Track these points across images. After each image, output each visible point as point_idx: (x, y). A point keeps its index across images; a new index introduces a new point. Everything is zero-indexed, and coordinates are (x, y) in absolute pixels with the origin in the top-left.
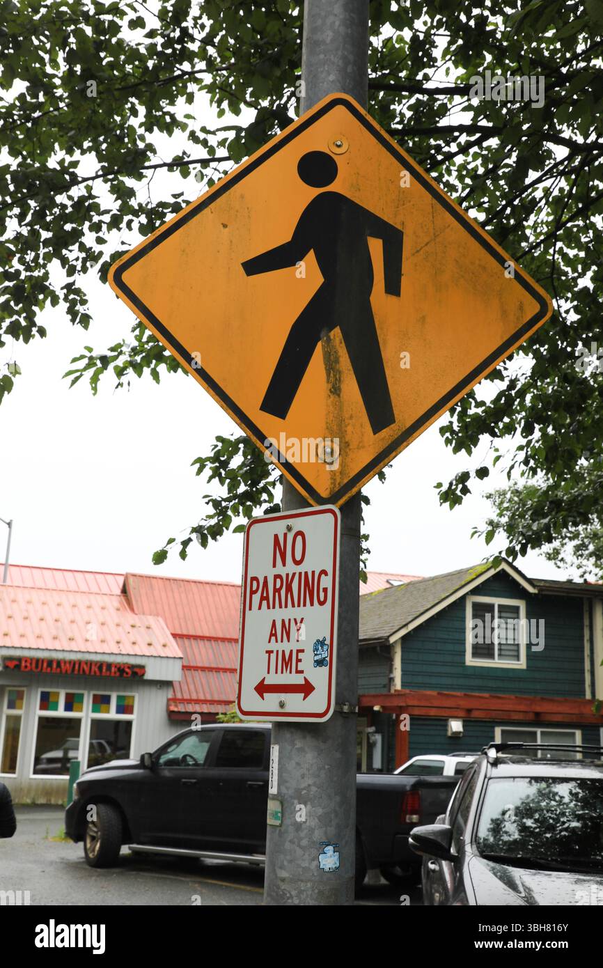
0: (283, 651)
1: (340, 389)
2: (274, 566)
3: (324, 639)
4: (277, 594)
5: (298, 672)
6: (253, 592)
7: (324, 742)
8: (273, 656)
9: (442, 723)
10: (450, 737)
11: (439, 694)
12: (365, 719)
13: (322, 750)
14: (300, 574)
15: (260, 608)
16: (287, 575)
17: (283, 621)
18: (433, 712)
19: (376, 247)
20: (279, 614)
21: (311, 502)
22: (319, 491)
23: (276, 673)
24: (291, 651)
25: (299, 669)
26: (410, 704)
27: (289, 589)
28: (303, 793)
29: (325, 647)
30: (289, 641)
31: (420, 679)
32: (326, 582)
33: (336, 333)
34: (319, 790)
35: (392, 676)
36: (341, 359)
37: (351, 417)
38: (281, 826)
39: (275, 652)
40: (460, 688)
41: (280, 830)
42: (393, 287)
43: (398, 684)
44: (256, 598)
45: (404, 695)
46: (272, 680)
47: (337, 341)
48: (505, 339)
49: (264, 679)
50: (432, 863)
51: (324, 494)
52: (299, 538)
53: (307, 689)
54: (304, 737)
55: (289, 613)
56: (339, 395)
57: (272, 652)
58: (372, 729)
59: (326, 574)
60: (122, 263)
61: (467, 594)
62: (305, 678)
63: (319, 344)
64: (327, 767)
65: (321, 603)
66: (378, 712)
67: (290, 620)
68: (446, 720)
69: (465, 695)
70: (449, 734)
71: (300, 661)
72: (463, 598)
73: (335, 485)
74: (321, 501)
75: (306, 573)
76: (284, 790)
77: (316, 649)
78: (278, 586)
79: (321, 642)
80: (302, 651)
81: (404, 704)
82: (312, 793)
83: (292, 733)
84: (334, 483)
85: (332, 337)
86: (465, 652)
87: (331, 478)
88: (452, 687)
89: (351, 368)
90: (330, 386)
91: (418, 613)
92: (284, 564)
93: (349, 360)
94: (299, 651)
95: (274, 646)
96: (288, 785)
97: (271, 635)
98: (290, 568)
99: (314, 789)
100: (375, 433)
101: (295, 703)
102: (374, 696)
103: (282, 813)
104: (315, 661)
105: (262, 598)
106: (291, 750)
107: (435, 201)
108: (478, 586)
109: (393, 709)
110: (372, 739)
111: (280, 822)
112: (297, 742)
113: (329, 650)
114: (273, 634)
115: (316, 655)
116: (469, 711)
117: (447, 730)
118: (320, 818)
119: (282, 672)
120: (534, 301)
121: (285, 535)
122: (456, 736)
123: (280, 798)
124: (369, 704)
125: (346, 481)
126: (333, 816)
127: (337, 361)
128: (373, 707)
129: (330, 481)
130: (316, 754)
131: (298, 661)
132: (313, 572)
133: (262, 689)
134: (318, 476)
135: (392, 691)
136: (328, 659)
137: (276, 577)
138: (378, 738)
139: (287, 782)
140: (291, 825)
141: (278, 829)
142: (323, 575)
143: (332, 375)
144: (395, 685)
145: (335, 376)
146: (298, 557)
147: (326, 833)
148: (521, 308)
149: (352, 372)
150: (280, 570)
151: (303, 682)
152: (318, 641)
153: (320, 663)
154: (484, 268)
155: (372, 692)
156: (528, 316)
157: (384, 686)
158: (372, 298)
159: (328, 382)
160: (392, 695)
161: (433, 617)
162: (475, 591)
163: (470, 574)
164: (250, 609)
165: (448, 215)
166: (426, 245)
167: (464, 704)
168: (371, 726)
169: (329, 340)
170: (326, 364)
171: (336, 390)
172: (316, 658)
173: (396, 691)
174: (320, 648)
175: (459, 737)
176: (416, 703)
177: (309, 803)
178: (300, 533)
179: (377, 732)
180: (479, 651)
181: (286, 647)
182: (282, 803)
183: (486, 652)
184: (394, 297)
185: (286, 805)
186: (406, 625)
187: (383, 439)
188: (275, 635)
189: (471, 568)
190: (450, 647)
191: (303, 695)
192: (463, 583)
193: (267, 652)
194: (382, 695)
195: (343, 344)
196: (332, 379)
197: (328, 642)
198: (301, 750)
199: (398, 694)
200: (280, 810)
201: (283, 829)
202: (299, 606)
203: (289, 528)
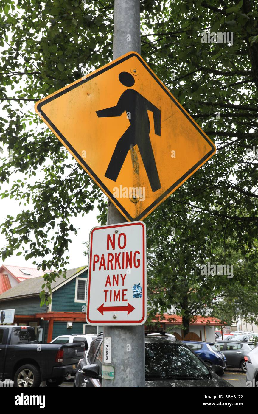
0: (115, 291)
1: (138, 171)
2: (108, 249)
3: (139, 284)
4: (110, 263)
5: (123, 300)
6: (95, 262)
7: (135, 335)
8: (108, 293)
9: (65, 323)
10: (68, 328)
11: (65, 313)
12: (37, 323)
13: (134, 339)
14: (123, 253)
15: (100, 269)
16: (116, 254)
17: (114, 276)
18: (62, 320)
19: (150, 114)
20: (111, 273)
21: (128, 220)
22: (131, 215)
23: (111, 301)
24: (119, 291)
25: (124, 299)
26: (55, 317)
27: (117, 260)
28: (125, 362)
29: (140, 288)
30: (118, 285)
31: (58, 308)
32: (139, 257)
33: (136, 147)
34: (133, 360)
35: (48, 306)
36: (138, 159)
37: (143, 184)
38: (114, 380)
39: (109, 291)
40: (72, 310)
41: (113, 382)
42: (158, 132)
43: (50, 310)
44: (97, 265)
45: (53, 313)
46: (107, 304)
47: (137, 150)
48: (201, 159)
49: (103, 304)
50: (86, 380)
51: (133, 217)
52: (122, 237)
53: (130, 309)
54: (126, 333)
55: (118, 272)
56: (138, 174)
57: (108, 291)
58: (39, 326)
59: (139, 253)
60: (41, 102)
61: (77, 277)
62: (128, 303)
63: (129, 151)
64: (136, 348)
65: (137, 267)
66: (42, 320)
67: (118, 275)
68: (67, 322)
69: (74, 313)
70: (67, 327)
71: (125, 295)
72: (75, 278)
73: (138, 213)
74: (132, 220)
75: (127, 253)
76: (115, 361)
77: (134, 289)
78: (110, 258)
79: (137, 286)
80: (126, 290)
81: (53, 317)
82: (130, 361)
83: (119, 331)
84: (137, 212)
85: (134, 149)
86: (74, 297)
87: (136, 210)
88: (69, 310)
89: (142, 162)
90: (134, 169)
91: (59, 284)
92: (114, 248)
93: (142, 159)
94: (124, 290)
95: (108, 288)
96: (117, 358)
97: (107, 282)
98: (117, 250)
99: (131, 359)
100: (153, 192)
101: (122, 316)
102: (41, 314)
103: (115, 372)
104: (134, 295)
105: (101, 265)
106: (119, 340)
107: (172, 101)
108: (80, 274)
109: (48, 319)
110: (39, 330)
111: (113, 378)
112: (122, 336)
113: (142, 289)
114: (108, 282)
115: (134, 292)
116: (75, 319)
117: (67, 326)
118: (134, 374)
119: (114, 301)
120: (210, 146)
121: (114, 235)
122: (70, 328)
123: (113, 365)
124: (39, 317)
125: (142, 211)
126: (139, 372)
127: (137, 159)
128: (40, 318)
129: (136, 211)
130: (131, 341)
131: (124, 295)
132: (131, 252)
133: (102, 309)
134: (130, 208)
135: (48, 312)
136: (142, 294)
137: (109, 255)
138: (41, 330)
139: (117, 356)
140: (120, 379)
141: (112, 381)
142: (137, 254)
143: (135, 165)
144: (49, 310)
145: (136, 165)
146: (122, 245)
147: (137, 382)
148: (205, 148)
149: (143, 164)
150: (111, 251)
151: (127, 305)
152: (135, 285)
153: (137, 296)
154: (191, 130)
155: (40, 312)
156: (208, 151)
157: (45, 310)
158: (150, 135)
159: (133, 167)
160: (48, 314)
161: (64, 285)
162: (79, 276)
163: (78, 270)
164: (94, 270)
165: (177, 107)
166: (170, 117)
167: (74, 316)
168: (39, 325)
169: (133, 150)
170: (132, 160)
171: (136, 171)
172: (135, 293)
173: (49, 312)
174: (137, 288)
175: (71, 328)
176: (57, 316)
177: (129, 367)
178: (122, 234)
179: (41, 327)
180: (79, 297)
181: (117, 288)
182: (114, 368)
183: (82, 297)
184: (158, 136)
185: (116, 368)
186: (55, 288)
187: (157, 194)
188: (109, 282)
189: (78, 268)
190: (69, 296)
191: (127, 312)
192: (75, 273)
193: (104, 291)
194: (44, 314)
195: (139, 152)
196: (135, 166)
197: (141, 285)
198: (124, 340)
199: (50, 313)
200: (113, 371)
201: (115, 381)
202: (123, 268)
203: (116, 232)
